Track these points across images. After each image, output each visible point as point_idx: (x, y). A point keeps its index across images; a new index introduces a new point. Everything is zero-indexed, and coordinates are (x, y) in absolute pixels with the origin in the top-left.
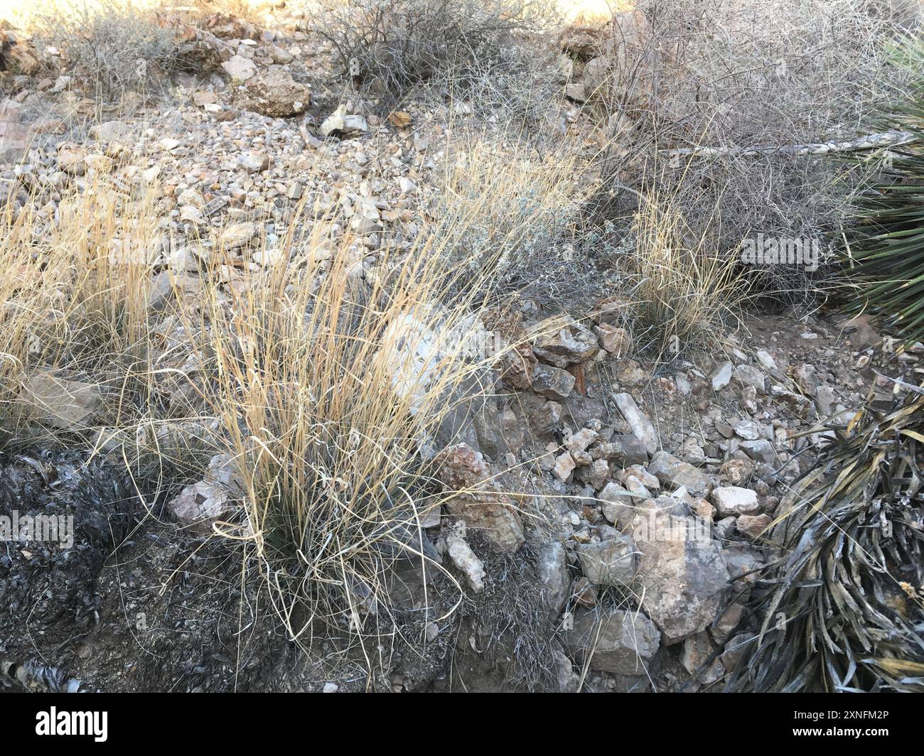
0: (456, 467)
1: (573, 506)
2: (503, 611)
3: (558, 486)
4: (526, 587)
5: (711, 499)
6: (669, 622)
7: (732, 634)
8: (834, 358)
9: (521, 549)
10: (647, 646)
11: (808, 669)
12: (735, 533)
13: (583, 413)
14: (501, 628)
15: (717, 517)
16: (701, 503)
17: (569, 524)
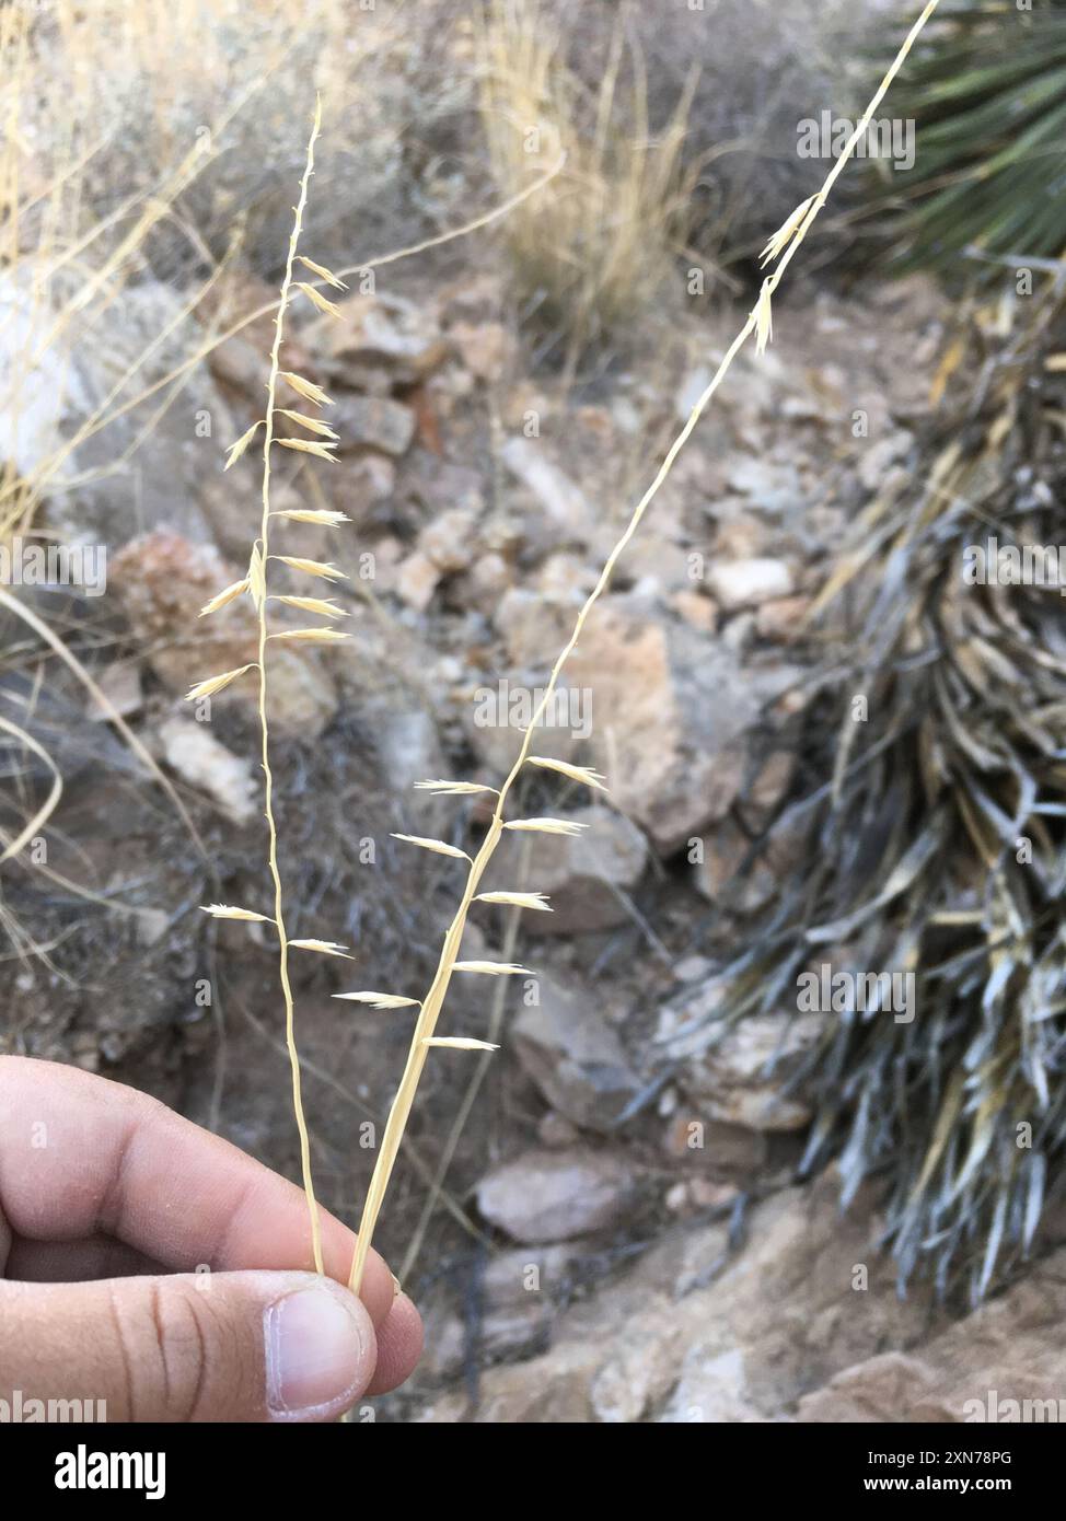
0: (153, 580)
1: (445, 648)
2: (310, 853)
3: (409, 617)
4: (354, 800)
5: (706, 591)
6: (660, 809)
7: (779, 809)
8: (878, 352)
9: (332, 729)
10: (620, 863)
11: (939, 819)
12: (759, 641)
13: (443, 488)
14: (312, 889)
15: (724, 618)
16: (689, 602)
17: (440, 680)
